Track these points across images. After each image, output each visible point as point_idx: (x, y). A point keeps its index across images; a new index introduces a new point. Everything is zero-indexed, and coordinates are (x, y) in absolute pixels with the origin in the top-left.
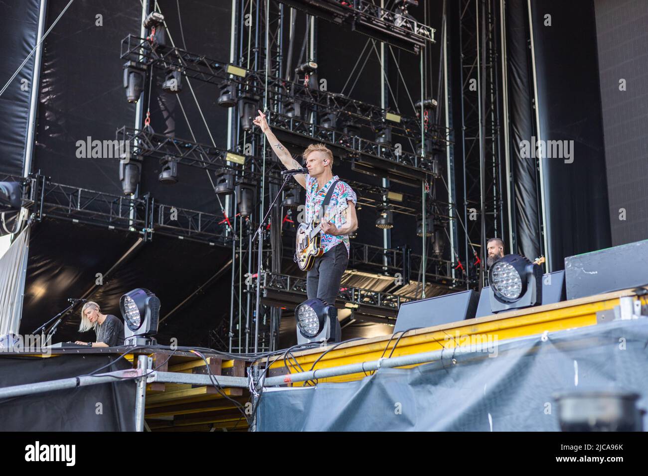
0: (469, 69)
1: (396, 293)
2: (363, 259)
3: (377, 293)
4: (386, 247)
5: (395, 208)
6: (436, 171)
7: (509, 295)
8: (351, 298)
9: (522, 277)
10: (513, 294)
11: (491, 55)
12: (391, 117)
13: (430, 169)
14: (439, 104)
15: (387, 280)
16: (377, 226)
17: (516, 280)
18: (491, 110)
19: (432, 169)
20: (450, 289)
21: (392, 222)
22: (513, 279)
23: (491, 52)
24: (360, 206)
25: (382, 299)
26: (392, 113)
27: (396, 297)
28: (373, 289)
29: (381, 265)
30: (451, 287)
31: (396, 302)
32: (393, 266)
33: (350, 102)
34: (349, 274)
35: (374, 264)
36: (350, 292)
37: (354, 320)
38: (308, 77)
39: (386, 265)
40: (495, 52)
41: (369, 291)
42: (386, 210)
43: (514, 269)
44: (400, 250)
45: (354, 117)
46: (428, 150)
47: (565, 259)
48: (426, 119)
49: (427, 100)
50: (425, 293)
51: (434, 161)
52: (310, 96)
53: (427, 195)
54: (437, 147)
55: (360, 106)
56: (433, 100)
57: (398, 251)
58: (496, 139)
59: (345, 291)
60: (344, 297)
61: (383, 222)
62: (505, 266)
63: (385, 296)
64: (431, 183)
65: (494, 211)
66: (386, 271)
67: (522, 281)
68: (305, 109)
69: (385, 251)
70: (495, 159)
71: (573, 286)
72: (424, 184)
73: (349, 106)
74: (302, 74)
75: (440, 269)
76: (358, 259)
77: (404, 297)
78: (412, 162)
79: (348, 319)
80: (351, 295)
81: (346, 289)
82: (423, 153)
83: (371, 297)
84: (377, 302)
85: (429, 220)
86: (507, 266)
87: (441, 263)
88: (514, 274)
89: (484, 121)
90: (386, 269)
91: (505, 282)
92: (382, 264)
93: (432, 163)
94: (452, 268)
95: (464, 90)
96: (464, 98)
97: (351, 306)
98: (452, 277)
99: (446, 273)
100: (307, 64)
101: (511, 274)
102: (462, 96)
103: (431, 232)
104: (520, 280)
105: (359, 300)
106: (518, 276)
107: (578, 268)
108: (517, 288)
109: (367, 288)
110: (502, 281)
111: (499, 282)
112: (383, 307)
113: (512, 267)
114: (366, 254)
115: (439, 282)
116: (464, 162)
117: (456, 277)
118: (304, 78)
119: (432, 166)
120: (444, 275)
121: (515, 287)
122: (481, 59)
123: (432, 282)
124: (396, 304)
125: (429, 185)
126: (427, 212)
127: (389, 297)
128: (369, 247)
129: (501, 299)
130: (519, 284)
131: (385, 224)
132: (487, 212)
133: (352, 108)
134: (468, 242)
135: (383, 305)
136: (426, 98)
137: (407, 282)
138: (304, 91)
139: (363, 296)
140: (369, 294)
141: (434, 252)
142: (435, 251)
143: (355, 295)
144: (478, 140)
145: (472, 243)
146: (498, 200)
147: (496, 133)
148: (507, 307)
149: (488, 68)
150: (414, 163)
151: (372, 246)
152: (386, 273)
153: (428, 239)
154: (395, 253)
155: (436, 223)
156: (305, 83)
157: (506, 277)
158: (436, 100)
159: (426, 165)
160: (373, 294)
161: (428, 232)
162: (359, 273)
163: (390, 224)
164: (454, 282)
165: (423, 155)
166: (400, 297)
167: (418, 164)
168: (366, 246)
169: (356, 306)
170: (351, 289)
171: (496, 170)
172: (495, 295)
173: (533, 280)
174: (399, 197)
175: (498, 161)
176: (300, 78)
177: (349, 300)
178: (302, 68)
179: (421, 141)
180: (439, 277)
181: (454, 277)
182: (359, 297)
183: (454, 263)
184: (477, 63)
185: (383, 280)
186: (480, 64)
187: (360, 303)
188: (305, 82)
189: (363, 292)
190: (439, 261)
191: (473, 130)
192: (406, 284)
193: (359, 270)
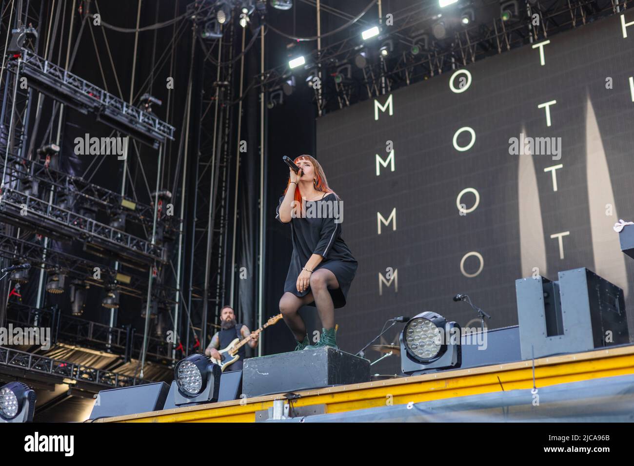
0: (205, 166)
1: (115, 371)
2: (87, 336)
3: (96, 370)
4: (111, 326)
5: (122, 289)
6: (164, 258)
7: (191, 391)
8: (70, 374)
9: (202, 375)
10: (194, 390)
11: (225, 156)
12: (126, 203)
13: (159, 255)
14: (174, 195)
15: (108, 358)
16: (103, 305)
17: (198, 377)
18: (221, 206)
19: (160, 255)
20: (170, 369)
21: (118, 302)
22: (195, 377)
23: (226, 153)
24: (88, 285)
25: (101, 377)
26: (128, 200)
27: (115, 374)
28: (93, 367)
29: (104, 343)
30: (170, 367)
31: (114, 379)
32: (117, 343)
33: (88, 186)
34: (72, 350)
35: (98, 341)
36: (69, 368)
37: (71, 396)
38: (49, 158)
39: (110, 342)
40: (230, 153)
41: (89, 368)
42: (113, 290)
43: (196, 367)
44: (125, 329)
45: (91, 200)
46: (159, 237)
47: (244, 360)
48: (159, 208)
49: (163, 191)
50: (143, 373)
51: (163, 249)
52: (49, 176)
53: (154, 280)
54: (168, 235)
55: (98, 190)
56: (168, 192)
57: (122, 330)
58: (224, 232)
59: (64, 367)
60: (63, 373)
61: (109, 301)
62: (189, 365)
63: (104, 374)
64: (160, 268)
65: (216, 298)
66: (109, 348)
67: (202, 378)
68: (43, 189)
69: (110, 330)
70: (222, 251)
71: (248, 384)
72: (152, 269)
73: (87, 189)
74: (44, 155)
75: (161, 349)
76: (83, 335)
77: (122, 375)
78: (142, 248)
79: (65, 394)
80: (70, 370)
81: (65, 364)
82: (153, 240)
83: (89, 374)
84: (96, 378)
85: (155, 303)
86: (191, 365)
87: (163, 343)
88: (196, 372)
89: (213, 215)
90: (110, 346)
91: (188, 379)
92: (106, 341)
93: (161, 250)
94: (173, 348)
95: (198, 184)
96: (198, 192)
97: (69, 381)
98: (172, 357)
99: (167, 353)
100: (49, 146)
101: (194, 372)
102: (197, 190)
103: (154, 315)
104: (201, 377)
105: (77, 376)
106: (200, 374)
107: (254, 369)
108: (198, 385)
109: (87, 365)
110: (186, 378)
111: (183, 378)
112: (101, 384)
113: (195, 366)
114: (91, 331)
115: (159, 362)
116: (193, 251)
117: (176, 358)
118: (45, 159)
119: (160, 253)
120: (164, 355)
121: (197, 384)
122: (215, 159)
123: (152, 361)
124: (114, 382)
125: (158, 269)
126: (152, 295)
127: (108, 375)
128: (94, 325)
129: (184, 394)
130: (200, 381)
131: (111, 304)
132: (210, 298)
133: (90, 192)
134: (190, 325)
135: (101, 382)
136: (162, 189)
137: (129, 360)
138: (43, 171)
139: (81, 373)
140: (88, 371)
141: (157, 334)
142: (157, 332)
143: (74, 371)
144: (207, 232)
145: (194, 326)
146: (221, 288)
147: (224, 227)
148: (188, 401)
149: (221, 168)
150: (144, 249)
151: (97, 324)
152: (109, 351)
153: (151, 321)
154: (119, 332)
155: (160, 306)
156: (46, 164)
157: (189, 374)
158: (171, 191)
159: (155, 252)
160: (92, 370)
161: (152, 314)
162: (82, 349)
163: (116, 304)
164: (174, 362)
165: (153, 242)
166: (119, 375)
167: (148, 250)
168: (91, 324)
169: (74, 382)
170: (70, 365)
171: (221, 260)
172: (179, 389)
173: (212, 379)
174: (127, 279)
175: (224, 253)
176: (41, 158)
177: (68, 376)
178: (44, 149)
179: (152, 229)
180: (159, 357)
181: (174, 357)
182: (78, 373)
183: (176, 345)
184: (211, 162)
185: (105, 357)
186: (215, 163)
187: (78, 379)
188: (46, 162)
189: (82, 369)
190: (161, 342)
191: (203, 223)
192: (127, 362)
193: (82, 346)
